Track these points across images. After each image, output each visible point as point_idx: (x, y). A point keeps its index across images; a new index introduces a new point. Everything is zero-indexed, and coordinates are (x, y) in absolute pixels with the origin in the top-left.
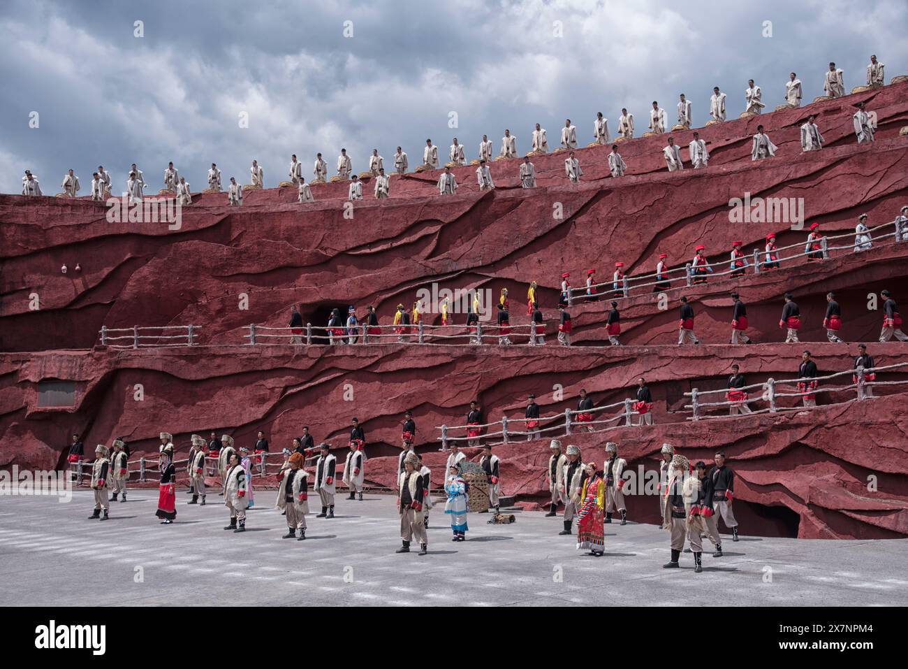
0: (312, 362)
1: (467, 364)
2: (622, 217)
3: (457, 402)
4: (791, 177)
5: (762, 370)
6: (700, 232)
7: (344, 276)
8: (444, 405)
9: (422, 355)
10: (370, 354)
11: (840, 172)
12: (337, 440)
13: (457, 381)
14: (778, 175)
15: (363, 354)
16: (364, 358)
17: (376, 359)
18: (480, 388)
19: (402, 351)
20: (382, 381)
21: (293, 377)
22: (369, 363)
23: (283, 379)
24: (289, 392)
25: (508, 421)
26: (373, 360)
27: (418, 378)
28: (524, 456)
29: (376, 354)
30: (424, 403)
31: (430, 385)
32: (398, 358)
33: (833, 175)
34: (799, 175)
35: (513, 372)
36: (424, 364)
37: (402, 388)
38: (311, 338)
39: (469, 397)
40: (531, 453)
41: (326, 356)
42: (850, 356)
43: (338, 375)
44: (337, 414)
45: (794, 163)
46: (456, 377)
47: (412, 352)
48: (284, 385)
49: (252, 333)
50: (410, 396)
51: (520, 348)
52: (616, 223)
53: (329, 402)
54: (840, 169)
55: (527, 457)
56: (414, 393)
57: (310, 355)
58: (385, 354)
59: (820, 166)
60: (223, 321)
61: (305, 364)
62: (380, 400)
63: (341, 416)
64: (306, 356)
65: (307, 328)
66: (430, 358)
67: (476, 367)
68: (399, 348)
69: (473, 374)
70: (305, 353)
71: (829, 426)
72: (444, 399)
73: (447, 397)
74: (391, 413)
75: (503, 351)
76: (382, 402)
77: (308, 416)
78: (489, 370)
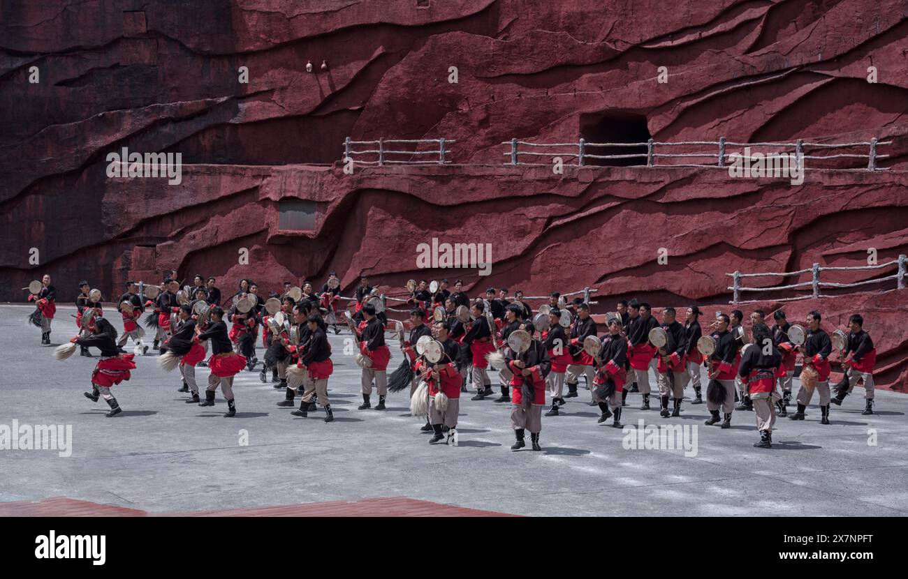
0: (582, 188)
1: (778, 194)
3: (762, 243)
7: (637, 78)
8: (744, 247)
9: (720, 181)
10: (654, 180)
12: (609, 285)
13: (764, 216)
15: (645, 179)
16: (646, 184)
17: (662, 185)
18: (793, 225)
19: (695, 175)
20: (668, 214)
21: (559, 206)
22: (653, 191)
23: (548, 208)
24: (554, 223)
25: (820, 269)
26: (658, 187)
27: (714, 209)
28: (836, 314)
29: (661, 179)
30: (720, 243)
31: (728, 219)
32: (689, 184)
35: (838, 205)
36: (722, 193)
37: (693, 223)
38: (584, 158)
39: (780, 237)
40: (846, 311)
41: (600, 180)
43: (614, 204)
44: (611, 254)
46: (762, 211)
47: (707, 178)
48: (548, 216)
49: (513, 149)
50: (702, 233)
51: (851, 173)
53: (602, 237)
55: (840, 316)
56: (706, 230)
57: (581, 179)
58: (674, 179)
60: (487, 134)
61: (574, 190)
62: (663, 238)
63: (616, 256)
64: (576, 180)
65: (580, 145)
66: (731, 185)
67: (790, 200)
68: (691, 172)
69: (785, 207)
70: (575, 176)
72: (745, 238)
73: (749, 237)
74: (677, 255)
75: (826, 178)
76: (666, 240)
77: (576, 254)
78: (807, 202)
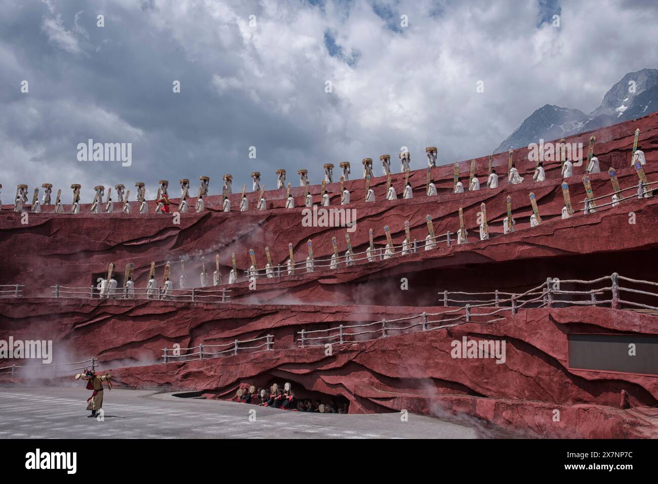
0: (92, 309)
1: (185, 312)
2: (281, 231)
3: (178, 335)
4: (369, 214)
5: (343, 320)
6: (322, 242)
7: (120, 258)
8: (169, 337)
9: (159, 306)
10: (128, 305)
11: (393, 214)
12: (104, 356)
13: (178, 322)
14: (362, 213)
15: (124, 305)
16: (124, 307)
17: (131, 308)
18: (191, 326)
19: (147, 303)
20: (134, 321)
21: (80, 318)
22: (127, 310)
23: (74, 318)
24: (77, 326)
25: (203, 346)
26: (129, 309)
27: (155, 319)
28: (209, 367)
29: (131, 305)
30: (158, 335)
31: (162, 324)
32: (144, 307)
33: (389, 214)
34: (373, 214)
35: (210, 317)
36: (160, 311)
37: (146, 325)
38: (93, 295)
39: (185, 332)
40: (214, 365)
41: (101, 305)
42: (386, 314)
43: (108, 317)
44: (106, 341)
45: (370, 207)
46: (178, 320)
47: (153, 305)
48: (74, 322)
49: (57, 290)
50: (150, 330)
51: (215, 304)
52: (278, 234)
53: (101, 333)
54: (392, 212)
55: (211, 368)
56: (153, 329)
57: (92, 305)
58: (137, 305)
59: (383, 209)
60: (43, 282)
61: (88, 310)
62: (132, 333)
63: (108, 342)
64: (89, 305)
65: (92, 288)
66: (163, 308)
67: (189, 314)
68: (145, 302)
69: (188, 318)
70: (89, 303)
71: (367, 352)
72: (170, 333)
73: (171, 332)
74: (138, 340)
75: (205, 306)
76: (133, 334)
77: (88, 341)
78: (197, 316)
